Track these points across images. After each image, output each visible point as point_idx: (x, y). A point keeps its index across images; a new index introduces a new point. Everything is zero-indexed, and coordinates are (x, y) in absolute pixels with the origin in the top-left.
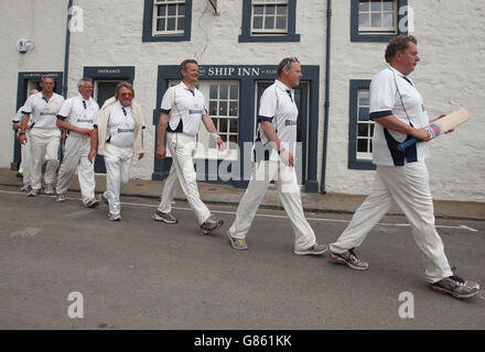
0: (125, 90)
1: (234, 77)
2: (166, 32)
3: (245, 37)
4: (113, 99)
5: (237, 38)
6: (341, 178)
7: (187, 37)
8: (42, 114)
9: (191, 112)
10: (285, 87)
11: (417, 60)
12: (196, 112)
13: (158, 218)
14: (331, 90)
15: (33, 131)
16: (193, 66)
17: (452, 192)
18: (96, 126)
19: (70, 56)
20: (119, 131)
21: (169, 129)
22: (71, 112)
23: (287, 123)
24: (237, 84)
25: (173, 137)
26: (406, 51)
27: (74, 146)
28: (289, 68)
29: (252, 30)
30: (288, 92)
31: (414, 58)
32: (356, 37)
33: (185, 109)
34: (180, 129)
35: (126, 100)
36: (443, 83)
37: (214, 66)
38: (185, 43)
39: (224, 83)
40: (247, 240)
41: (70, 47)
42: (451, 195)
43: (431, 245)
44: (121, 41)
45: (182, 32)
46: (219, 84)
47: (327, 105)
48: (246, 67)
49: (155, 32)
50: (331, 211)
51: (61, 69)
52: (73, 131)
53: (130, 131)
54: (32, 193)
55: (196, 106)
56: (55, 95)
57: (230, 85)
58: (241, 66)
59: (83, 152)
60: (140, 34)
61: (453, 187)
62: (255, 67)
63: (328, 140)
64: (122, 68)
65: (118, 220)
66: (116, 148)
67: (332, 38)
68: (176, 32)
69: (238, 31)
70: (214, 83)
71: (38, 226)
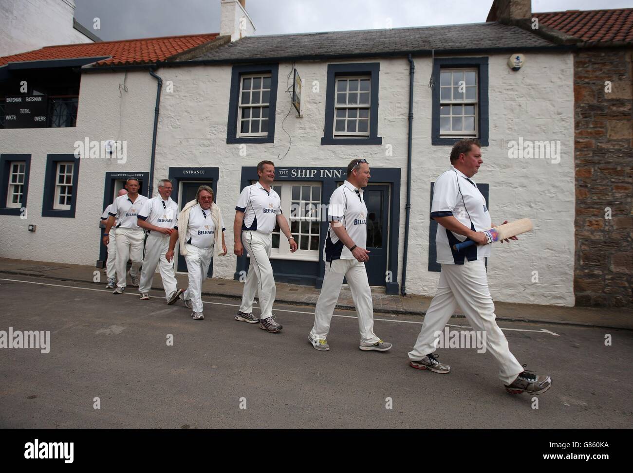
0: (205, 193)
1: (316, 179)
2: (250, 134)
3: (328, 140)
4: (194, 202)
5: (320, 140)
6: (421, 279)
7: (270, 139)
8: (127, 215)
9: (265, 211)
10: (353, 188)
11: (481, 162)
12: (271, 211)
13: (240, 319)
14: (412, 192)
15: (118, 231)
16: (269, 167)
17: (533, 295)
18: (176, 228)
19: (157, 156)
20: (200, 233)
21: (244, 228)
22: (151, 212)
23: (356, 222)
24: (318, 185)
25: (247, 235)
26: (470, 153)
27: (155, 245)
28: (357, 169)
29: (335, 133)
30: (357, 192)
31: (476, 160)
32: (437, 140)
33: (259, 208)
34: (254, 227)
35: (206, 204)
36: (523, 186)
37: (297, 168)
38: (269, 145)
39: (306, 184)
40: (328, 341)
41: (157, 147)
42: (532, 298)
43: (493, 342)
44: (206, 142)
45: (266, 134)
46: (301, 186)
47: (408, 207)
48: (329, 169)
49: (239, 134)
50: (411, 313)
51: (147, 169)
52: (154, 230)
53: (210, 232)
54: (116, 290)
55: (271, 205)
56: (140, 197)
57: (312, 186)
58: (324, 169)
59: (162, 250)
60: (225, 136)
61: (534, 290)
62: (338, 169)
63: (409, 242)
64: (207, 170)
65: (201, 319)
66: (197, 249)
67: (413, 142)
68: (260, 134)
69: (321, 134)
70: (296, 185)
71: (123, 325)
